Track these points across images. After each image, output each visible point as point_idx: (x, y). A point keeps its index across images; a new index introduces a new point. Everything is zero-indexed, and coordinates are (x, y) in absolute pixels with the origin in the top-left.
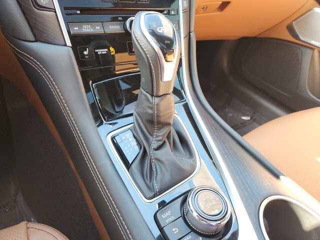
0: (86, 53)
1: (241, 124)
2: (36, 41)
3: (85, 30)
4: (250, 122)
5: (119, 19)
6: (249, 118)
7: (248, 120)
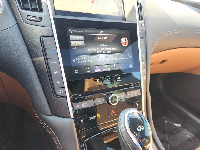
0: (82, 121)
1: (175, 130)
2: (52, 114)
3: (83, 106)
4: (182, 128)
5: (104, 95)
6: (181, 126)
7: (180, 127)
